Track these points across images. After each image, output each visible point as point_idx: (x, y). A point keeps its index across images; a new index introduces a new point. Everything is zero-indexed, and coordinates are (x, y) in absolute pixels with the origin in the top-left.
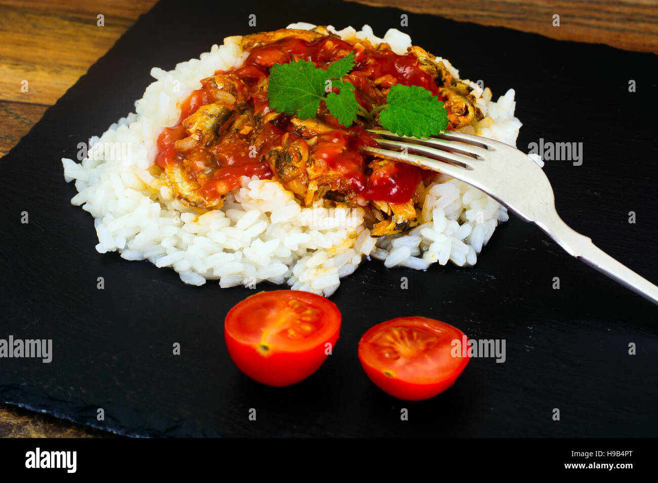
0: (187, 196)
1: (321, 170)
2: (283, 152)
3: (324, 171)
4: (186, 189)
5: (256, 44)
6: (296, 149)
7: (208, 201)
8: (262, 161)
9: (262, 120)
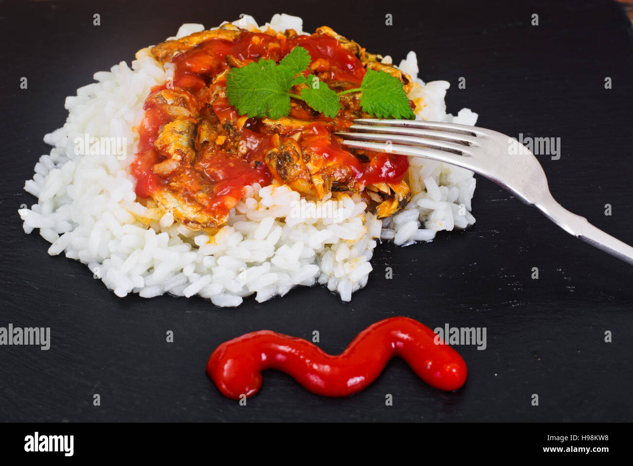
0: (195, 218)
1: (321, 163)
2: (281, 154)
3: (324, 164)
4: (189, 211)
5: (175, 53)
6: (293, 148)
7: (218, 218)
8: (256, 167)
9: (236, 127)
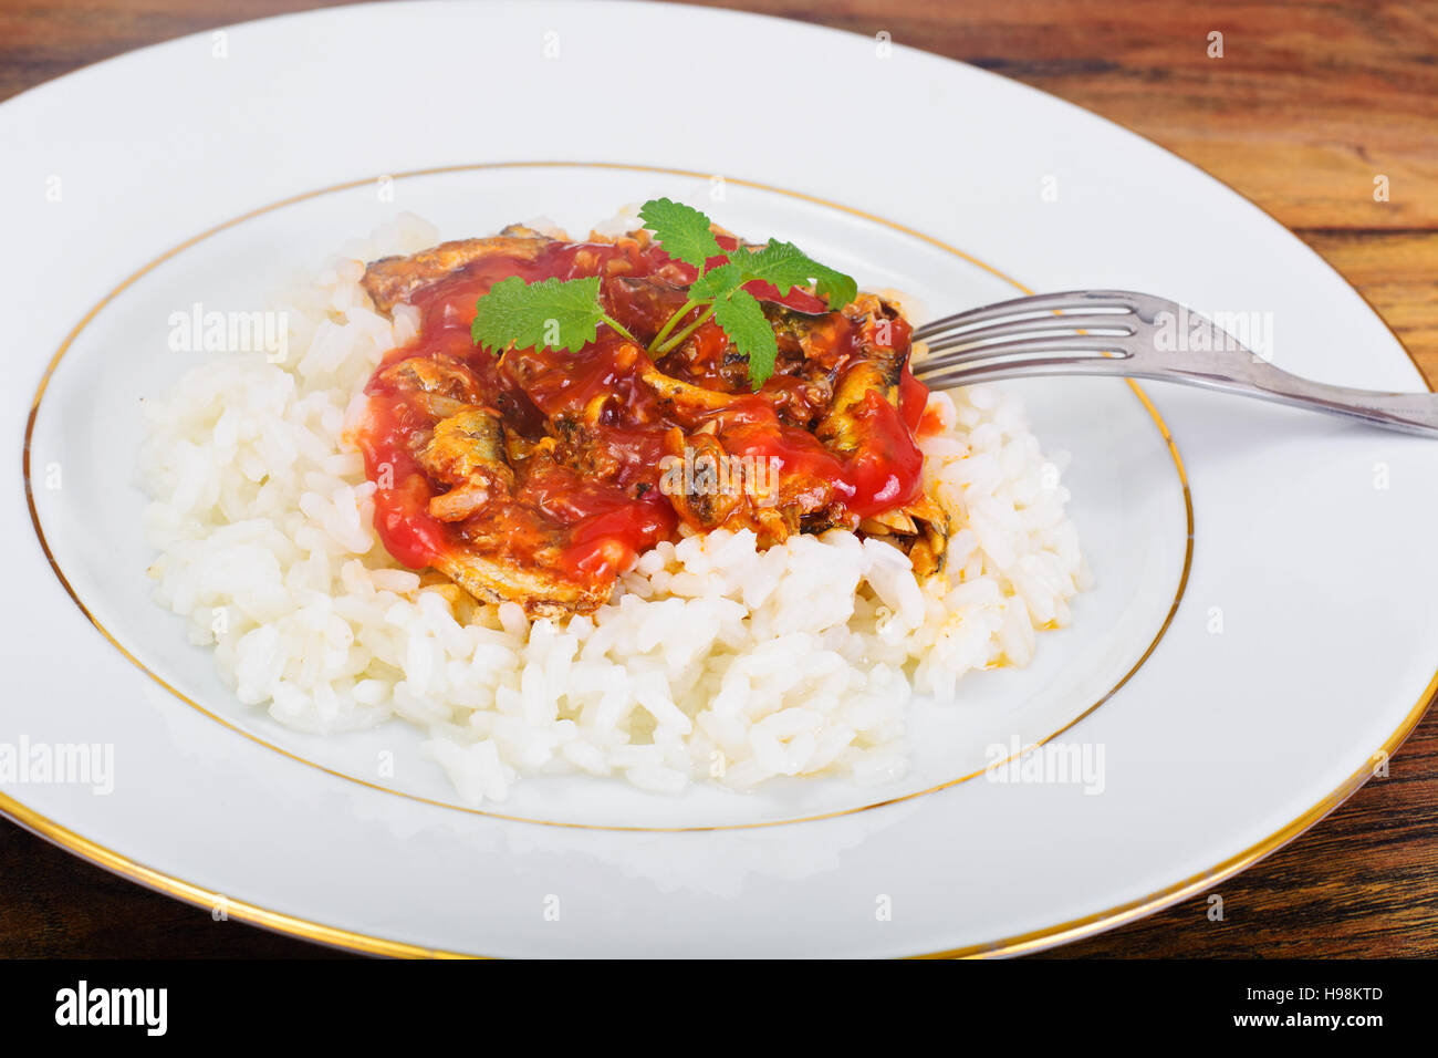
4: (531, 584)
5: (414, 285)
7: (596, 591)
8: (639, 496)
9: (582, 424)
